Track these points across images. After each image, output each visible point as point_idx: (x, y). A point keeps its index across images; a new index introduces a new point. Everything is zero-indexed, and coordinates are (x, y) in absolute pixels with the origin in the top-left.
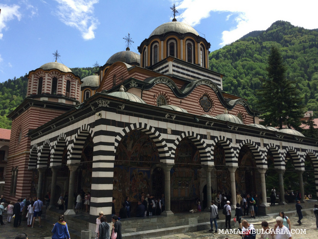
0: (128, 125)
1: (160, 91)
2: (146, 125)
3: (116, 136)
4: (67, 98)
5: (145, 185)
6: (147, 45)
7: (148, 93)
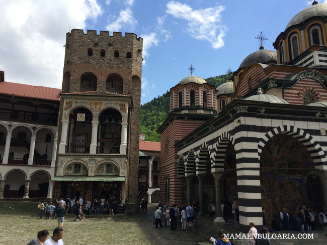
0: (271, 129)
1: (306, 87)
2: (292, 128)
3: (258, 142)
4: (204, 109)
5: (298, 195)
6: (284, 39)
7: (290, 91)
